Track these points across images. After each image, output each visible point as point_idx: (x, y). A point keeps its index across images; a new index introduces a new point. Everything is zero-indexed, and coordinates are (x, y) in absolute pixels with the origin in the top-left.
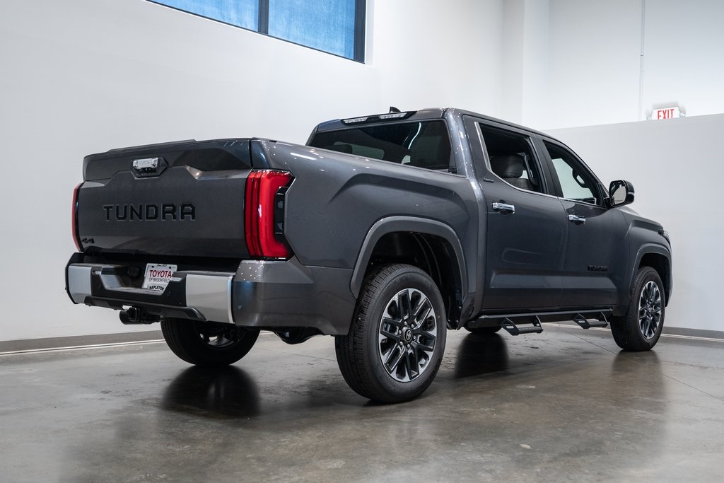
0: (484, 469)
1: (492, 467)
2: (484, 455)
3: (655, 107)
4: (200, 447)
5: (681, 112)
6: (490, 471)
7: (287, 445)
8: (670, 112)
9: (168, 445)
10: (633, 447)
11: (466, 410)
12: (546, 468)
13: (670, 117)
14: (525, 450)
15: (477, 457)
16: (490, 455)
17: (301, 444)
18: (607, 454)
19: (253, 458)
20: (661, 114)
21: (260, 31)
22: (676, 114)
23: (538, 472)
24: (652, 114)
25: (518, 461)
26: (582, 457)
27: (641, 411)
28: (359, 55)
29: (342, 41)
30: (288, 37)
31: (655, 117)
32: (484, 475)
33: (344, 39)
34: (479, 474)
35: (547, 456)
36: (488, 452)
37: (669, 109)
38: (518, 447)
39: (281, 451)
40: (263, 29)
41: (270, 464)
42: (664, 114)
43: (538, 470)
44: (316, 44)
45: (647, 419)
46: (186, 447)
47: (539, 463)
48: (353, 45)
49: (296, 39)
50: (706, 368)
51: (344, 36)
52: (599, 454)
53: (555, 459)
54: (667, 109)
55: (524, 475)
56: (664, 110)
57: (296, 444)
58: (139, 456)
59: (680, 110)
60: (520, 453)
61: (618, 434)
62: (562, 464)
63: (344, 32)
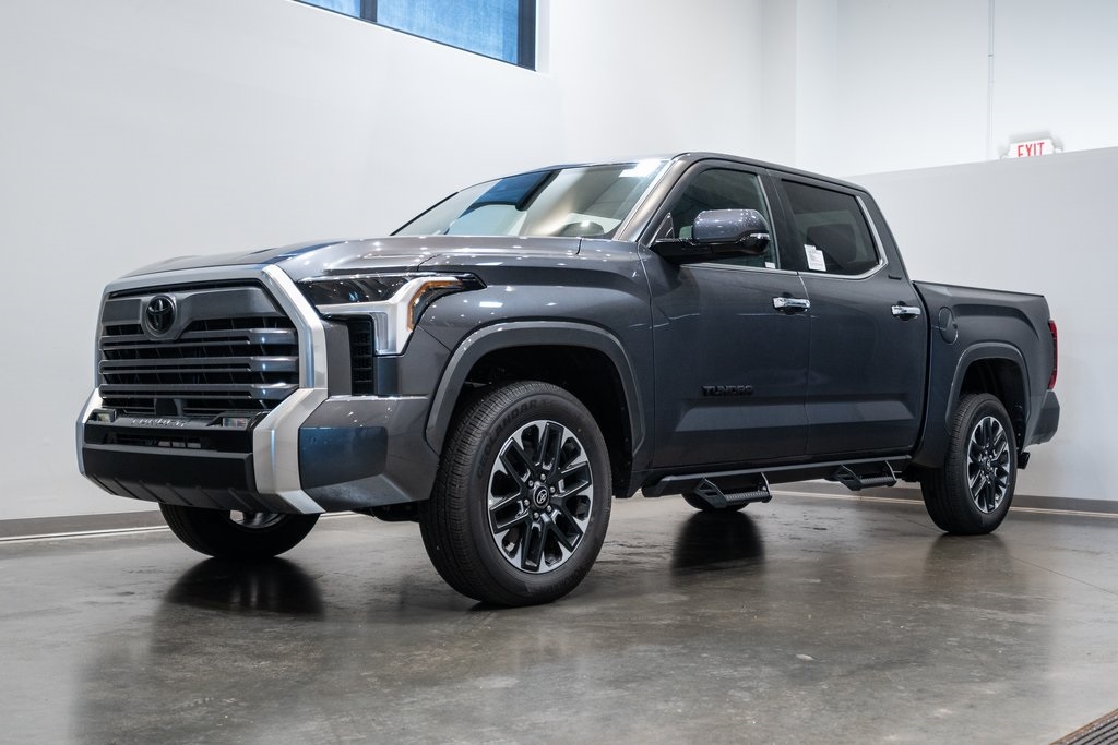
0: (739, 687)
1: (751, 684)
2: (739, 669)
3: (1014, 140)
4: (286, 663)
5: (1055, 146)
6: (749, 689)
7: (424, 660)
8: (1038, 147)
9: (235, 661)
10: (976, 656)
11: (709, 611)
12: (836, 685)
13: (1038, 154)
14: (803, 661)
15: (727, 672)
16: (749, 669)
17: (447, 658)
18: (934, 665)
19: (371, 676)
20: (1024, 150)
21: (363, 17)
22: (1048, 149)
23: (823, 691)
24: (1009, 150)
25: (793, 676)
26: (894, 671)
27: (989, 611)
28: (526, 57)
29: (498, 33)
30: (410, 27)
31: (1013, 154)
32: (740, 694)
33: (501, 31)
34: (731, 692)
35: (838, 670)
36: (745, 664)
37: (1037, 142)
38: (792, 658)
39: (416, 668)
40: (369, 13)
41: (400, 683)
42: (1029, 150)
43: (825, 687)
44: (455, 39)
45: (999, 621)
46: (263, 663)
47: (827, 677)
48: (516, 42)
49: (423, 29)
50: (1098, 554)
51: (501, 25)
52: (920, 666)
53: (851, 673)
54: (1033, 143)
55: (803, 693)
56: (1029, 143)
57: (438, 658)
58: (189, 675)
59: (1054, 144)
60: (797, 666)
61: (953, 641)
62: (863, 678)
63: (502, 20)
